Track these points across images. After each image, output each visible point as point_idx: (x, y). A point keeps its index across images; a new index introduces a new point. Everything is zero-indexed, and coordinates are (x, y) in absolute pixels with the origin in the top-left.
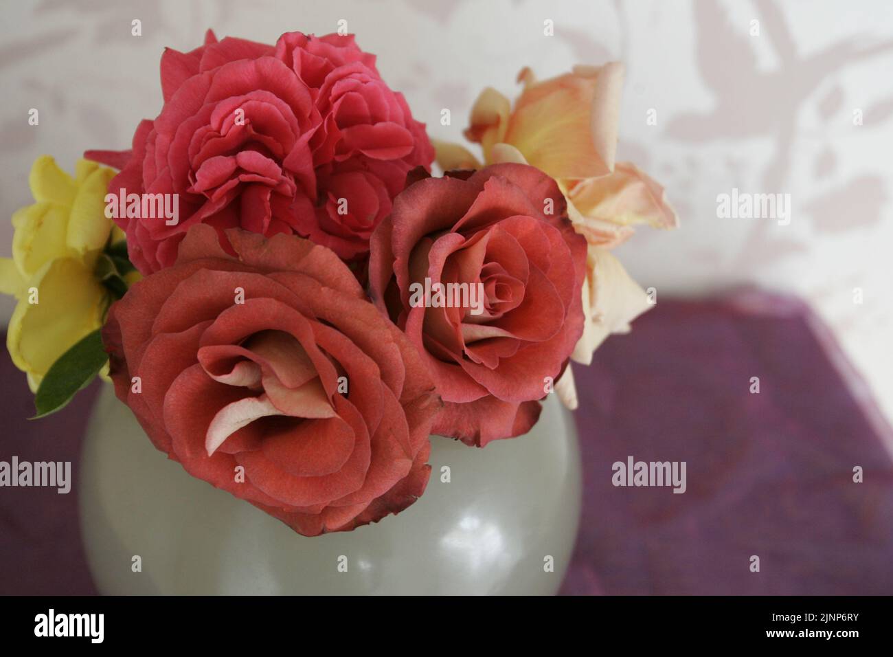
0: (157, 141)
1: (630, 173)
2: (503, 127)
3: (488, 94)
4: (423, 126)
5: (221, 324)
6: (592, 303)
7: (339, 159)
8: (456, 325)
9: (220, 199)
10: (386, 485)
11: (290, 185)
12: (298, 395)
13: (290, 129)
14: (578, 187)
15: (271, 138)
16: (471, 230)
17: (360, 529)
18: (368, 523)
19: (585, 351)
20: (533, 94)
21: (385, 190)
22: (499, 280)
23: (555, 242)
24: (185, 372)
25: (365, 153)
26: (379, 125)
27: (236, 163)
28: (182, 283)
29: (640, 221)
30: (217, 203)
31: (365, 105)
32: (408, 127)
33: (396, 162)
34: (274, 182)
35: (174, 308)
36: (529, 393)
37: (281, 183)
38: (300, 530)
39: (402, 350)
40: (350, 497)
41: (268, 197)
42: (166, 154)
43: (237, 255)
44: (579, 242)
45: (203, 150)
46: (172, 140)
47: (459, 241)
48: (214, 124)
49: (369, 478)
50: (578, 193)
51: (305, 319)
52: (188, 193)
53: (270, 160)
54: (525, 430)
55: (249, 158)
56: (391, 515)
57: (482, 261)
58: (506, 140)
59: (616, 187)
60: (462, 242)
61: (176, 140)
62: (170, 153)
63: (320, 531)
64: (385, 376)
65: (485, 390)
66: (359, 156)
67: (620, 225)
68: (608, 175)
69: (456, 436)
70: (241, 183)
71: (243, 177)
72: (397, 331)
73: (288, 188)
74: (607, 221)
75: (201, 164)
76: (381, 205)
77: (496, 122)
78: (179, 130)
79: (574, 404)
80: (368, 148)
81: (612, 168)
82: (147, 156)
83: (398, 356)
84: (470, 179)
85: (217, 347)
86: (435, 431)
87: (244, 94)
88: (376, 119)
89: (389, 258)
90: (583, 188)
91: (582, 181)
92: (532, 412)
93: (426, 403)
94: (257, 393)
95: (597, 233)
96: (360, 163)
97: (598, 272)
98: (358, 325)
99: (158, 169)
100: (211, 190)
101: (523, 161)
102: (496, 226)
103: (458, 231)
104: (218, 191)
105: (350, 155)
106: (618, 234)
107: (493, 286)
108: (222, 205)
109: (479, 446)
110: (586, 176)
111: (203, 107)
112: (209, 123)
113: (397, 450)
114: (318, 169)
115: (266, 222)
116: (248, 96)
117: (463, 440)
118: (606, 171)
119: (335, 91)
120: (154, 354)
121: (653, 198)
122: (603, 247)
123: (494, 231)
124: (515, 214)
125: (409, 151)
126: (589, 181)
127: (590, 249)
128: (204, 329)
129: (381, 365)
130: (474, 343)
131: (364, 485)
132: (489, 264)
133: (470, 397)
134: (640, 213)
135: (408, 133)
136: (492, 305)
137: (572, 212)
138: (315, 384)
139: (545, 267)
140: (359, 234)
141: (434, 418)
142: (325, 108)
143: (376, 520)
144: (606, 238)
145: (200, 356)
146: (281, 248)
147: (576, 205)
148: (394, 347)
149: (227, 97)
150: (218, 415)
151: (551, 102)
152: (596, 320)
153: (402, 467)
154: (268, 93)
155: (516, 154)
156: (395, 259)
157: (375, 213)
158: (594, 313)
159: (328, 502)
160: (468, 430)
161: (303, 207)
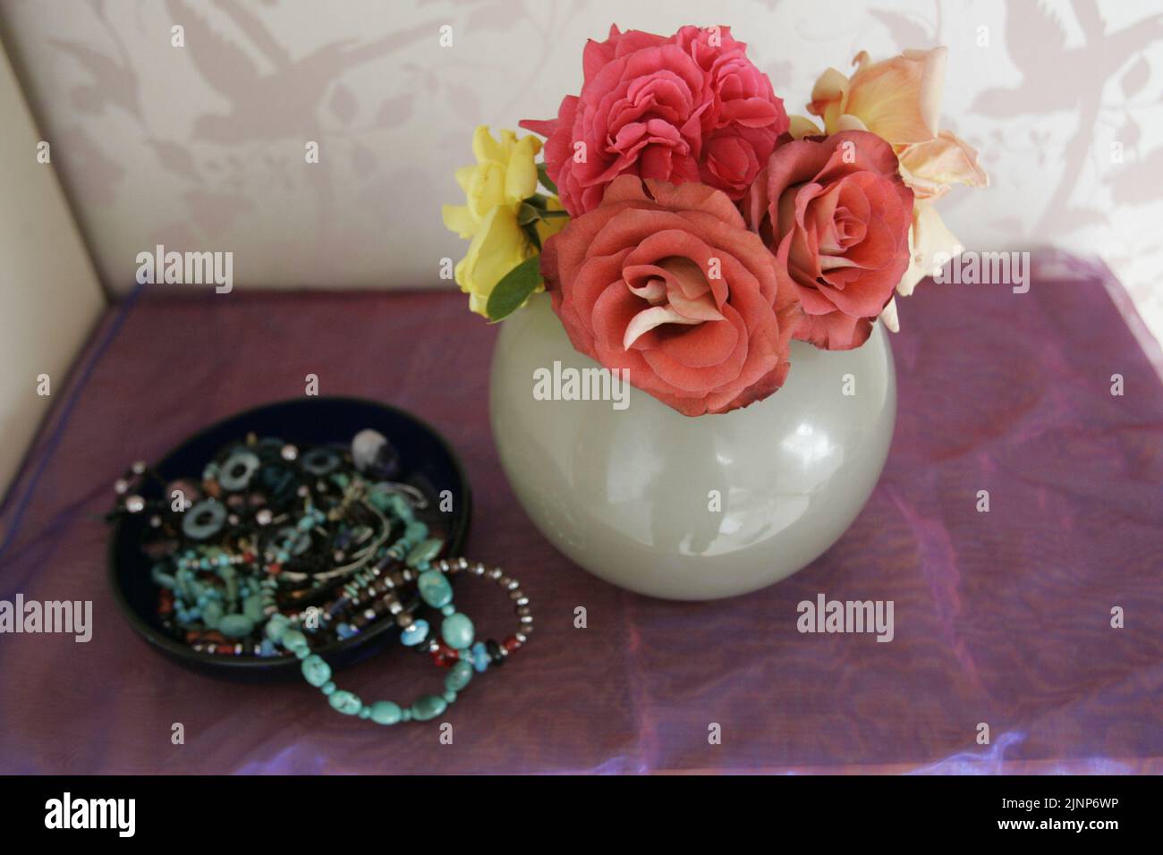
0: (586, 111)
1: (950, 139)
2: (844, 102)
3: (830, 73)
4: (781, 101)
5: (642, 250)
6: (915, 246)
7: (718, 127)
8: (814, 255)
9: (632, 157)
10: (756, 376)
11: (685, 148)
12: (695, 305)
13: (685, 100)
14: (906, 151)
15: (670, 108)
16: (828, 180)
17: (731, 412)
18: (738, 408)
19: (908, 286)
20: (867, 74)
21: (753, 152)
22: (847, 221)
23: (889, 193)
24: (611, 286)
25: (740, 122)
26: (750, 100)
27: (647, 128)
28: (612, 219)
29: (956, 180)
30: (631, 158)
31: (740, 84)
32: (771, 101)
33: (761, 129)
34: (672, 143)
35: (604, 238)
36: (867, 310)
37: (679, 144)
38: (686, 413)
39: (776, 271)
40: (728, 385)
41: (670, 154)
42: (592, 121)
43: (654, 199)
44: (908, 194)
45: (618, 118)
46: (597, 109)
47: (818, 190)
48: (630, 98)
49: (745, 369)
50: (906, 156)
51: (706, 246)
52: (606, 152)
53: (672, 126)
54: (860, 344)
55: (657, 125)
56: (757, 402)
57: (835, 204)
58: (846, 112)
59: (937, 151)
60: (820, 191)
61: (600, 110)
62: (594, 121)
63: (704, 410)
64: (763, 290)
65: (833, 305)
66: (734, 124)
67: (940, 183)
68: (932, 141)
69: (811, 341)
70: (649, 144)
71: (652, 140)
72: (773, 257)
73: (684, 148)
74: (929, 179)
75: (620, 129)
76: (750, 164)
77: (839, 97)
78: (602, 103)
79: (896, 328)
80: (741, 118)
81: (936, 135)
82: (577, 122)
83: (772, 275)
84: (825, 142)
85: (636, 267)
86: (795, 335)
87: (652, 73)
88: (747, 95)
89: (765, 201)
90: (909, 152)
91: (910, 146)
92: (865, 329)
93: (792, 312)
94: (663, 303)
95: (921, 189)
96: (734, 130)
97: (921, 219)
98: (744, 251)
99: (585, 132)
100: (626, 150)
101: (864, 128)
102: (846, 179)
103: (817, 182)
104: (633, 150)
105: (727, 123)
106: (937, 190)
107: (842, 225)
108: (634, 160)
109: (828, 348)
110: (913, 141)
111: (619, 86)
112: (626, 96)
113: (767, 347)
114: (704, 134)
115: (668, 173)
116: (656, 74)
117: (815, 344)
118: (931, 137)
119: (720, 74)
120: (587, 273)
121: (969, 160)
122: (925, 201)
123: (845, 182)
124: (858, 170)
125: (772, 121)
126: (915, 145)
127: (916, 202)
128: (627, 254)
129: (761, 282)
130: (827, 272)
131: (740, 376)
132: (840, 208)
133: (822, 310)
134: (955, 174)
135: (772, 106)
136: (841, 241)
137: (902, 170)
138: (709, 297)
139: (881, 213)
140: (735, 186)
141: (795, 325)
142: (714, 85)
143: (745, 406)
144: (927, 194)
145: (624, 274)
146: (689, 192)
147: (904, 165)
148: (770, 267)
149: (639, 77)
150: (634, 319)
151: (886, 79)
152: (917, 260)
153: (769, 362)
154: (670, 72)
155: (857, 122)
156: (769, 203)
157: (746, 169)
158: (916, 254)
159: (711, 389)
160: (819, 337)
161: (691, 164)
